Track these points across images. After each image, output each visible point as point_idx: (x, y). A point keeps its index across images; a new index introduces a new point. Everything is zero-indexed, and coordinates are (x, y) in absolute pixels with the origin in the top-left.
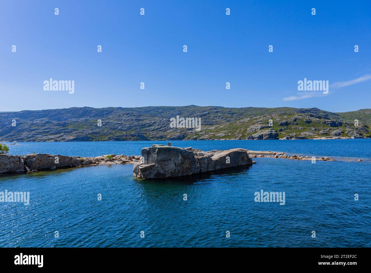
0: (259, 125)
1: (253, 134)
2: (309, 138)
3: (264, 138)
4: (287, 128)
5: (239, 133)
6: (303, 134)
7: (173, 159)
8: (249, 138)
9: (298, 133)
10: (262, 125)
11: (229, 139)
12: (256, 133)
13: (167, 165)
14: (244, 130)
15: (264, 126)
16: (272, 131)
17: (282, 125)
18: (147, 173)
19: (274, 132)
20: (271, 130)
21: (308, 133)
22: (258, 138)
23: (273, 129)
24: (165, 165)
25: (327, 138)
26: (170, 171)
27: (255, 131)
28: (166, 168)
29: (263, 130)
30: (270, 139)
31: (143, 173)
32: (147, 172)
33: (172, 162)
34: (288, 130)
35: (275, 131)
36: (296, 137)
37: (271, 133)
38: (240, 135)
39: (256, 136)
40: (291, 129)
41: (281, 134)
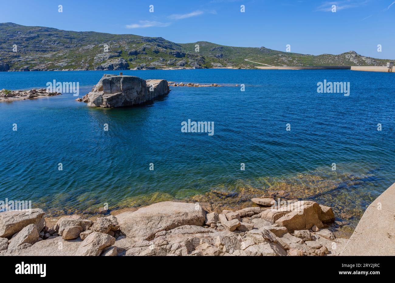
0: (107, 53)
1: (101, 63)
2: (159, 68)
3: (115, 68)
4: (136, 57)
5: (84, 62)
6: (153, 64)
7: (135, 87)
8: (98, 68)
9: (148, 63)
10: (111, 54)
11: (74, 69)
12: (105, 62)
13: (132, 93)
14: (91, 60)
15: (112, 55)
16: (122, 61)
17: (131, 54)
18: (113, 102)
19: (124, 62)
20: (121, 59)
21: (157, 63)
22: (108, 68)
23: (122, 59)
25: (174, 68)
26: (134, 99)
27: (104, 60)
28: (131, 96)
29: (112, 60)
30: (121, 70)
31: (109, 102)
32: (114, 101)
33: (135, 90)
34: (138, 60)
35: (126, 61)
36: (146, 68)
37: (122, 63)
38: (87, 65)
39: (105, 67)
40: (140, 59)
41: (131, 64)
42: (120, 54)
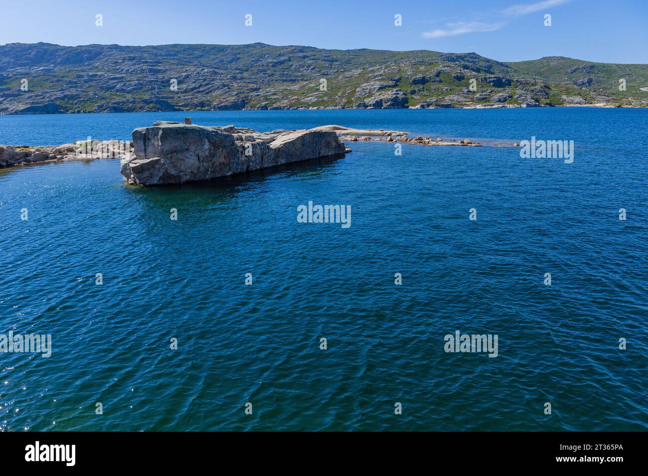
0: (377, 82)
1: (365, 98)
2: (457, 106)
3: (385, 105)
4: (423, 88)
5: (341, 97)
6: (448, 99)
7: (192, 148)
8: (359, 106)
9: (441, 97)
10: (382, 83)
11: (325, 107)
12: (372, 96)
13: (183, 160)
14: (351, 92)
15: (385, 84)
16: (398, 94)
17: (415, 82)
18: (145, 176)
19: (401, 95)
20: (397, 91)
21: (456, 98)
22: (374, 105)
23: (399, 90)
24: (177, 159)
25: (485, 106)
26: (189, 171)
27: (370, 93)
28: (181, 165)
29: (383, 92)
30: (394, 108)
31: (138, 175)
32: (146, 174)
33: (191, 153)
34: (425, 93)
35: (404, 94)
36: (436, 105)
37: (397, 97)
38: (344, 100)
39: (370, 103)
40: (429, 90)
41: (412, 98)
42: (397, 83)
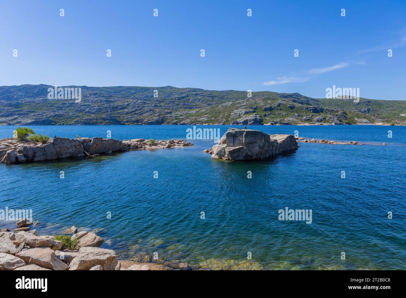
0: (243, 109)
1: (237, 119)
2: (293, 124)
3: (249, 123)
4: (271, 113)
5: (222, 118)
6: (286, 120)
7: (258, 141)
8: (234, 123)
9: (282, 119)
10: (246, 110)
11: (213, 124)
12: (241, 118)
13: (254, 147)
14: (228, 115)
15: (248, 111)
16: (257, 116)
17: (266, 110)
18: (235, 155)
19: (258, 117)
20: (256, 115)
21: (291, 119)
22: (243, 123)
23: (257, 114)
24: (251, 147)
25: (310, 124)
26: (255, 153)
27: (239, 115)
28: (253, 150)
29: (247, 115)
30: (255, 125)
31: (231, 155)
33: (257, 144)
34: (272, 116)
35: (260, 116)
36: (280, 123)
37: (256, 119)
38: (224, 120)
39: (240, 122)
40: (275, 114)
41: (265, 119)
42: (255, 110)
